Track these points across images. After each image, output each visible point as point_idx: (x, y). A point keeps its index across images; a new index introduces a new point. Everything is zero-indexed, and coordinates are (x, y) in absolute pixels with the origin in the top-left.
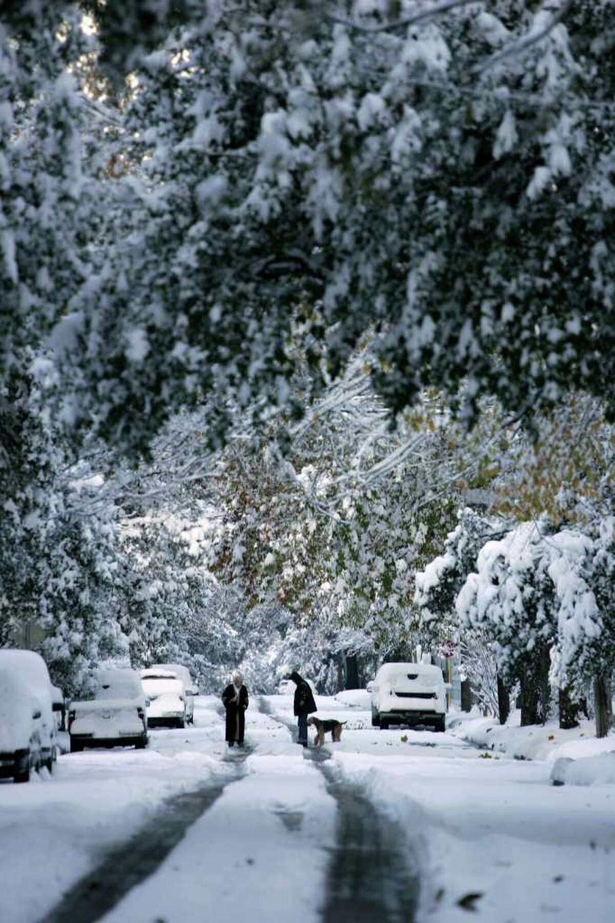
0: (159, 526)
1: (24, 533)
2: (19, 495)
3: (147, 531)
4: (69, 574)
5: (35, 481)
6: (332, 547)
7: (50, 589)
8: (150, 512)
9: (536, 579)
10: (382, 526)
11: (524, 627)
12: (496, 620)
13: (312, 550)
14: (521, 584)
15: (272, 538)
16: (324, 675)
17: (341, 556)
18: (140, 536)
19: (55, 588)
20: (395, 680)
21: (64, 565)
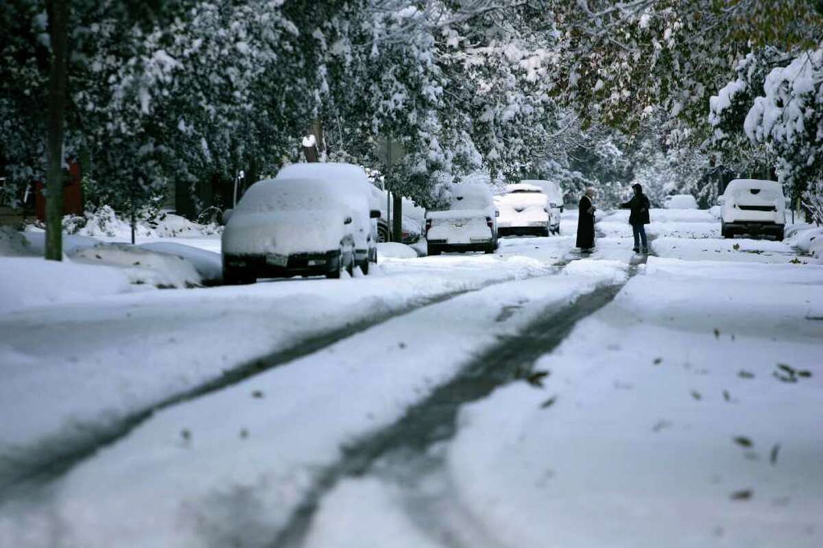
0: (500, 54)
1: (331, 59)
2: (326, 24)
3: (490, 60)
4: (398, 97)
5: (340, 12)
6: (656, 74)
7: (381, 110)
8: (493, 42)
9: (817, 101)
10: (703, 55)
11: (805, 144)
12: (780, 139)
13: (636, 77)
14: (802, 106)
15: (601, 65)
16: (706, 191)
17: (665, 82)
18: (483, 64)
19: (386, 108)
20: (739, 195)
21: (394, 89)
